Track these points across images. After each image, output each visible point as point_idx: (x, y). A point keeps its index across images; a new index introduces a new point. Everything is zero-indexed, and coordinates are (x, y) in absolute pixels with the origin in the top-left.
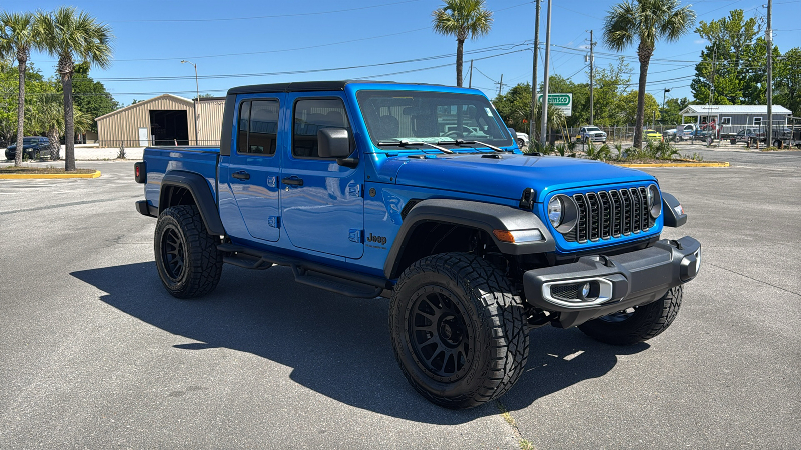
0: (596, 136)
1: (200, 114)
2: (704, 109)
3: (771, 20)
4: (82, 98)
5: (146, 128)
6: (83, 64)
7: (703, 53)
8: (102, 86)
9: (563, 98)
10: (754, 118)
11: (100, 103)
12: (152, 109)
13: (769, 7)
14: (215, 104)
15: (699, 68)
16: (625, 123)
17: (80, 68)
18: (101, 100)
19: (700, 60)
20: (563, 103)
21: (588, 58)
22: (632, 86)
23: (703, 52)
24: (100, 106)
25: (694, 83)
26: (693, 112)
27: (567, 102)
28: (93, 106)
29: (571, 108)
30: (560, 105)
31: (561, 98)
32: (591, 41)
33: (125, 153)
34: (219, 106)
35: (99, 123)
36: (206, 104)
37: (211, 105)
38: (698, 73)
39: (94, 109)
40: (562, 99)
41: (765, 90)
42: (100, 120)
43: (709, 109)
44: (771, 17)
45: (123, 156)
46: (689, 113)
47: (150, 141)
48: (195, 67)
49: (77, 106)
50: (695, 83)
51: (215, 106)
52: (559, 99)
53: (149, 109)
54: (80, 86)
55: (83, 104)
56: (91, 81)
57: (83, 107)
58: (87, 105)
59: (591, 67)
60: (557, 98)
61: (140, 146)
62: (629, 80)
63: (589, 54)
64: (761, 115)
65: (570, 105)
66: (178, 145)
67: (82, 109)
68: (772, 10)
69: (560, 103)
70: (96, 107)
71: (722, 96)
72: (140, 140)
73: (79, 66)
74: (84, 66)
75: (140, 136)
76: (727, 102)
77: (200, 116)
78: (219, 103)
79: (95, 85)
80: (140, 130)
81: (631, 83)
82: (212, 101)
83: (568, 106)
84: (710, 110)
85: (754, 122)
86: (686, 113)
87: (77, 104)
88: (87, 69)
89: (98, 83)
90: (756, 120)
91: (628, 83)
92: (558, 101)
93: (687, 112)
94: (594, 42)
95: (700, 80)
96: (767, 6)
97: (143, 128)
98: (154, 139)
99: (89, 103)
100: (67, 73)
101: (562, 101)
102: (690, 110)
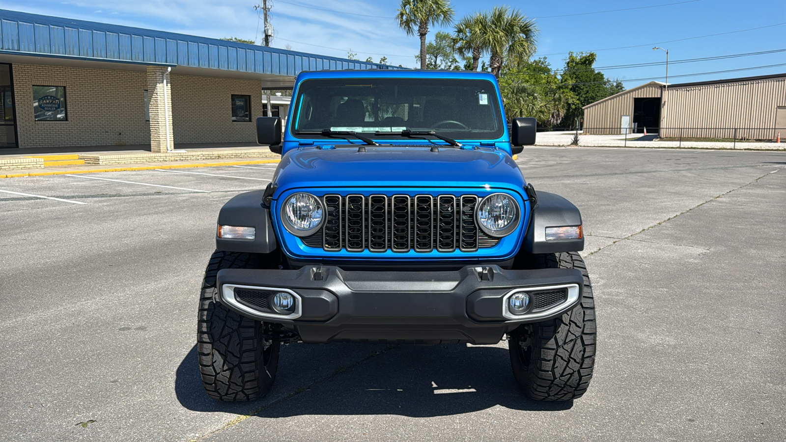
1: (667, 100)
4: (582, 88)
5: (629, 115)
6: (589, 56)
8: (602, 75)
11: (598, 92)
12: (637, 97)
14: (683, 90)
17: (586, 60)
18: (599, 89)
24: (596, 95)
28: (590, 95)
33: (578, 140)
34: (688, 92)
35: (586, 111)
36: (674, 91)
37: (679, 92)
39: (591, 98)
42: (587, 108)
45: (577, 142)
47: (631, 128)
48: (667, 53)
49: (577, 95)
51: (683, 92)
53: (634, 97)
54: (582, 76)
55: (582, 93)
56: (593, 71)
57: (581, 96)
58: (585, 94)
61: (621, 133)
66: (647, 132)
67: (581, 98)
70: (593, 96)
72: (622, 127)
73: (586, 58)
74: (590, 57)
75: (622, 123)
77: (666, 103)
78: (688, 89)
79: (596, 74)
80: (623, 117)
82: (680, 87)
87: (577, 94)
88: (593, 60)
89: (599, 73)
97: (626, 115)
98: (636, 127)
99: (588, 92)
100: (495, 68)
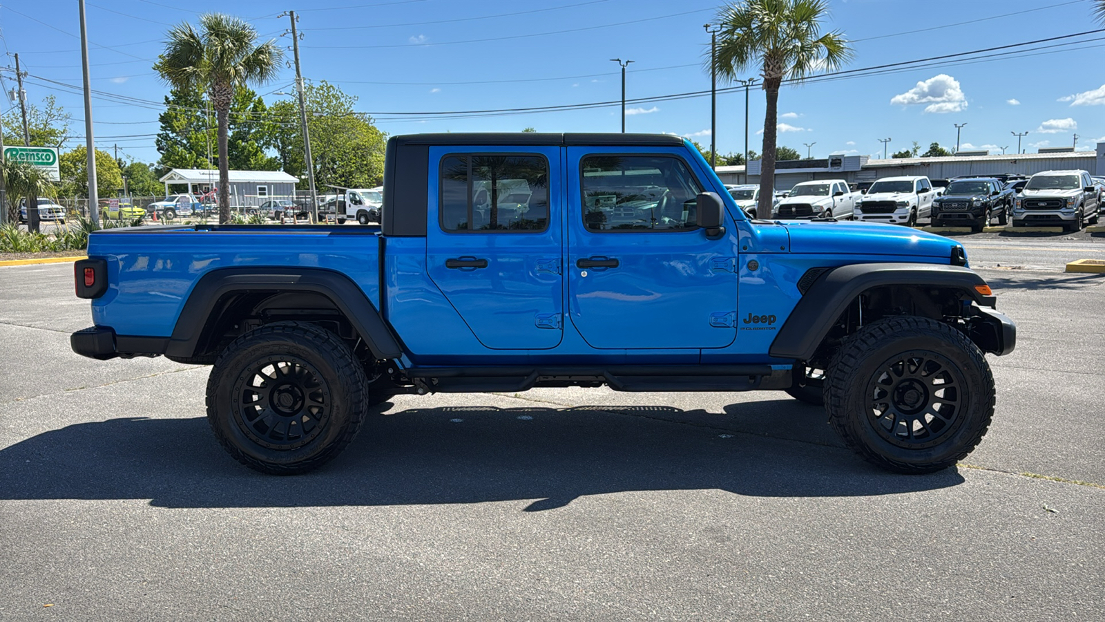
0: (50, 211)
2: (203, 174)
3: (300, 65)
7: (167, 99)
9: (45, 154)
10: (258, 187)
13: (295, 50)
15: (165, 119)
16: (75, 192)
19: (164, 109)
20: (45, 161)
21: (16, 95)
22: (70, 139)
23: (166, 97)
25: (160, 139)
26: (181, 178)
27: (51, 160)
29: (58, 169)
30: (43, 164)
31: (40, 154)
32: (17, 69)
38: (164, 125)
40: (42, 155)
41: (254, 151)
43: (209, 174)
44: (299, 61)
46: (174, 179)
50: (162, 138)
52: (37, 154)
59: (22, 108)
60: (35, 153)
62: (64, 131)
63: (17, 88)
64: (265, 184)
65: (56, 164)
68: (299, 53)
69: (40, 161)
71: (201, 157)
76: (210, 166)
81: (68, 136)
83: (53, 166)
84: (211, 176)
85: (258, 192)
86: (169, 179)
90: (260, 189)
91: (64, 135)
92: (36, 158)
93: (171, 178)
94: (22, 70)
95: (168, 135)
96: (293, 48)
101: (43, 157)
102: (175, 175)
